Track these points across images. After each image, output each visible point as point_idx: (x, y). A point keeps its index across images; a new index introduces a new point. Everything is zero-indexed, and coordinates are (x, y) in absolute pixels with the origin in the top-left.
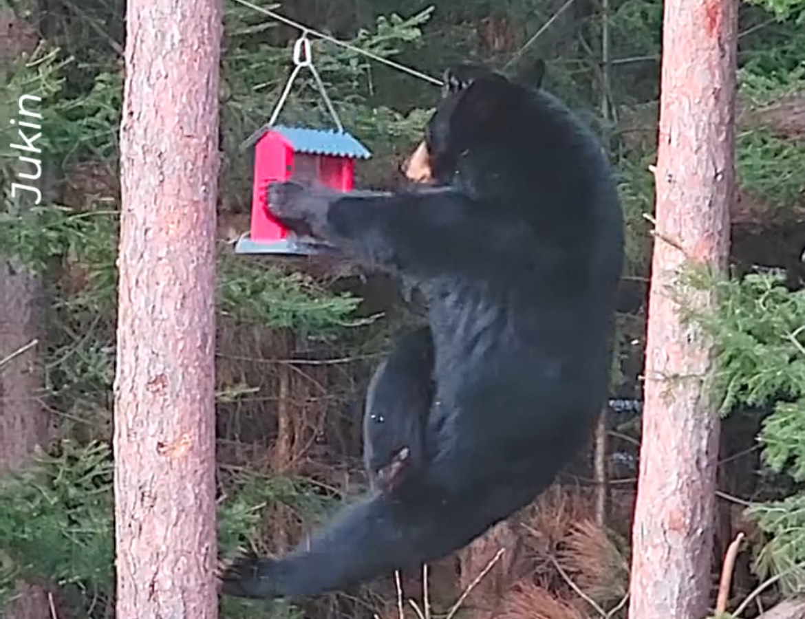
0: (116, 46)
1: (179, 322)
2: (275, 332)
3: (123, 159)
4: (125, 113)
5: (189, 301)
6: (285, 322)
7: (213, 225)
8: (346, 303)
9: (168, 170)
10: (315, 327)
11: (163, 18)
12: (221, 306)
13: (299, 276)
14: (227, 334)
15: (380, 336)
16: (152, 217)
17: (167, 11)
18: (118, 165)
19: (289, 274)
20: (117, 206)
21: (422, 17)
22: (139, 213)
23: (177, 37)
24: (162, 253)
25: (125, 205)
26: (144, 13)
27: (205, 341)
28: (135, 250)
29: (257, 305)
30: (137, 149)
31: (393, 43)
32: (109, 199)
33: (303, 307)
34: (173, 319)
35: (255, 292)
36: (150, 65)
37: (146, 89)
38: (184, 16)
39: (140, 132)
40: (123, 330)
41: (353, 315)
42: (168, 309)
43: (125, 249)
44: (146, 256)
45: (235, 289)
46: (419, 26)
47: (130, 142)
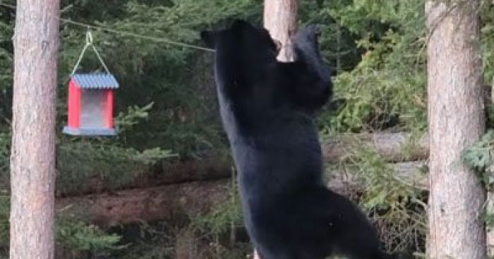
0: (7, 120)
1: (38, 247)
2: (82, 252)
3: (12, 173)
4: (12, 151)
5: (43, 238)
6: (87, 247)
7: (53, 203)
8: (114, 238)
9: (32, 177)
10: (100, 250)
11: (29, 107)
12: (57, 240)
13: (92, 226)
14: (60, 253)
15: (130, 254)
16: (25, 199)
17: (31, 104)
18: (9, 176)
19: (88, 225)
20: (9, 194)
21: (149, 107)
22: (19, 197)
23: (36, 117)
24: (30, 215)
25: (13, 194)
26: (21, 105)
27: (50, 255)
28: (17, 215)
29: (73, 239)
30: (18, 168)
31: (136, 118)
32: (5, 191)
33: (95, 240)
34: (35, 247)
35: (73, 234)
36: (24, 130)
37: (22, 140)
38: (39, 107)
39: (19, 160)
40: (12, 251)
41: (118, 244)
42: (33, 242)
43: (13, 214)
44: (23, 217)
45: (63, 232)
46: (147, 111)
47: (15, 165)
